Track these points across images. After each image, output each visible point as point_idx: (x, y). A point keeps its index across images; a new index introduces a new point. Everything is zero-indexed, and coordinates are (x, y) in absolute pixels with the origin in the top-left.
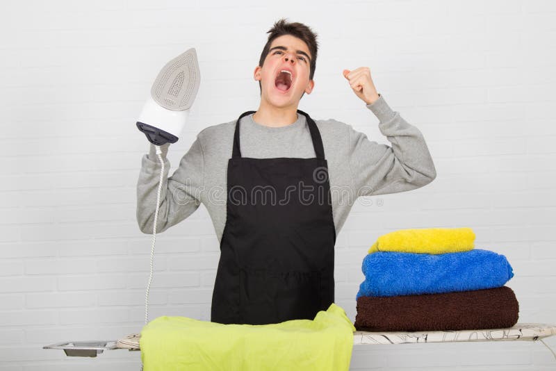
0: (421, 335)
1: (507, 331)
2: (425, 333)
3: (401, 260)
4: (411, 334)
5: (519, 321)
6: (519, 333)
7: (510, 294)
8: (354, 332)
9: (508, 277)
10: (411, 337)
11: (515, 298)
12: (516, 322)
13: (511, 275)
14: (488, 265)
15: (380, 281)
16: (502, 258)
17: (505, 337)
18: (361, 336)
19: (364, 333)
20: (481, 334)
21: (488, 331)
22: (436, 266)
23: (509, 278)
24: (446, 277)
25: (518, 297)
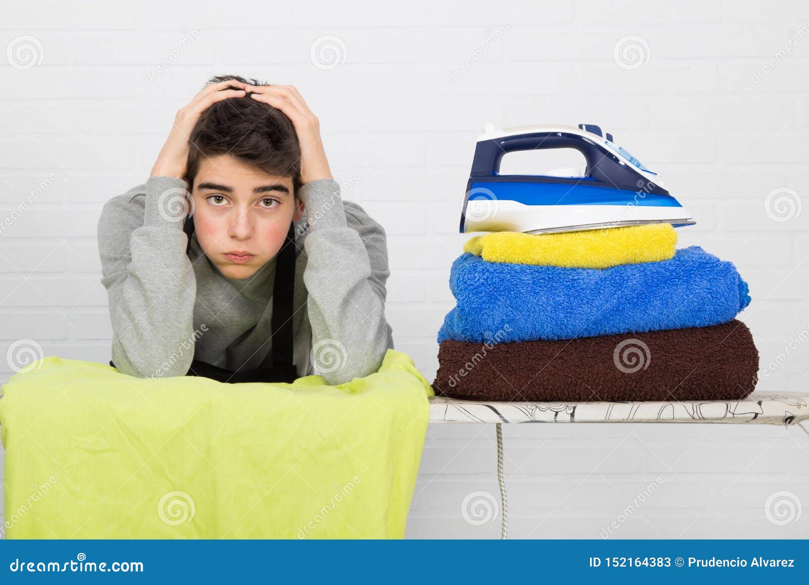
0: (563, 409)
1: (733, 404)
2: (572, 405)
3: (527, 278)
4: (543, 405)
5: (758, 387)
6: (757, 409)
7: (742, 334)
8: (430, 398)
9: (738, 305)
10: (544, 411)
11: (752, 343)
12: (752, 389)
13: (744, 301)
14: (701, 286)
15: (485, 320)
16: (728, 268)
17: (729, 415)
18: (444, 406)
19: (450, 401)
20: (682, 409)
21: (696, 404)
22: (597, 290)
23: (742, 307)
24: (617, 310)
25: (757, 342)
